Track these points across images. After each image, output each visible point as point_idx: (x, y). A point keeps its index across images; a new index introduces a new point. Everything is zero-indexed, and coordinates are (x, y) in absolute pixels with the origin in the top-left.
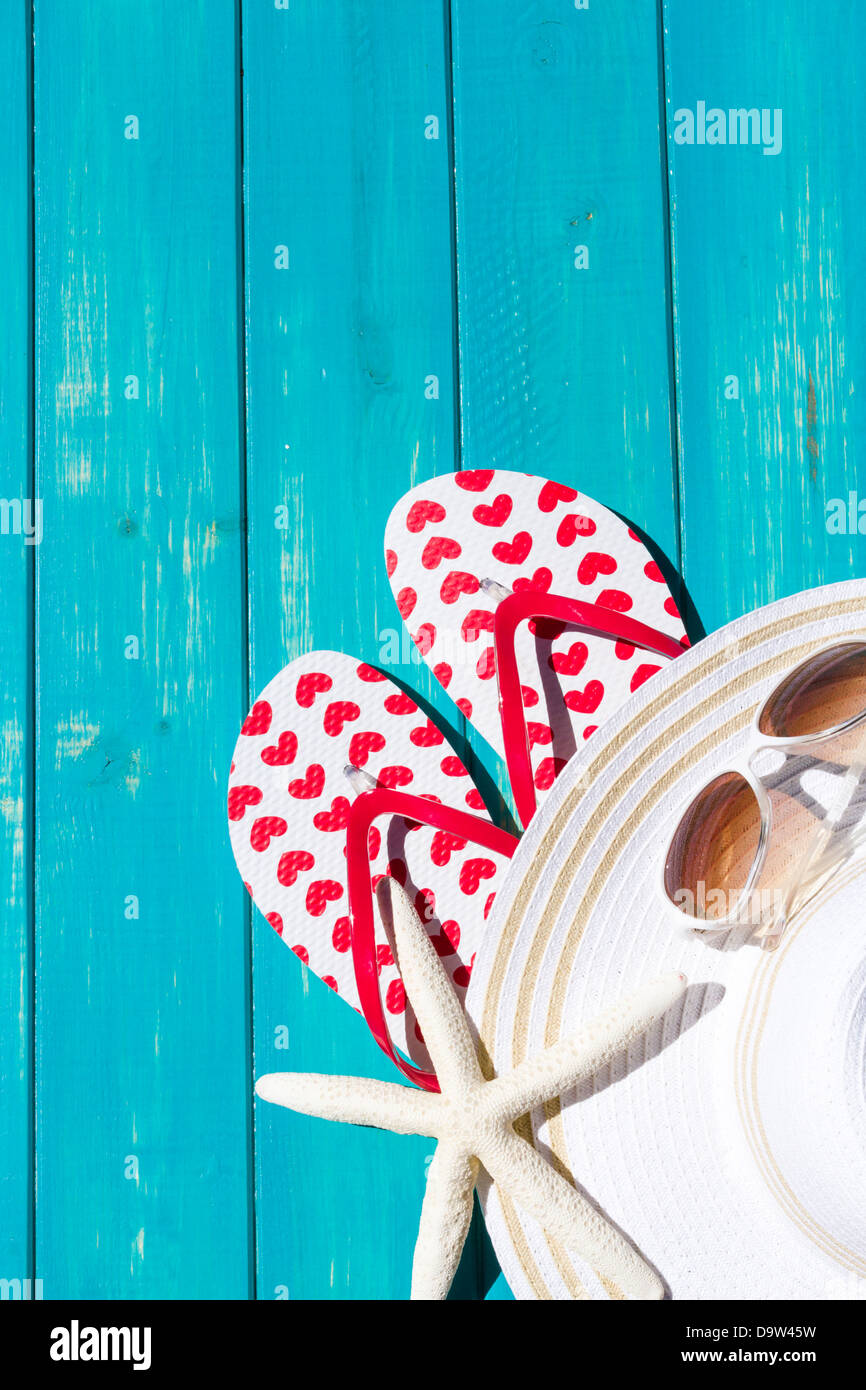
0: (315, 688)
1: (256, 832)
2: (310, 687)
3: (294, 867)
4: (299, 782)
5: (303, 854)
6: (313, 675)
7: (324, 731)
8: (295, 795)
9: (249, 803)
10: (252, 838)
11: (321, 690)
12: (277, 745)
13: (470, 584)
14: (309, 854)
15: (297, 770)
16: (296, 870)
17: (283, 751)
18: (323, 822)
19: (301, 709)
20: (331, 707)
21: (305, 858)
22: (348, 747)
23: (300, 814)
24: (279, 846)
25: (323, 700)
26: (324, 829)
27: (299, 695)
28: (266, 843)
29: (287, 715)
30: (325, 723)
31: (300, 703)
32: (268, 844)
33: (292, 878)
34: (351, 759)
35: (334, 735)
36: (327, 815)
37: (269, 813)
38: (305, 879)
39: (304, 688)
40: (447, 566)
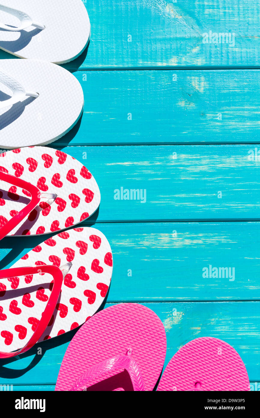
0: (88, 196)
1: (49, 157)
2: (89, 195)
3: (32, 164)
4: (59, 178)
5: (35, 169)
6: (92, 198)
7: (72, 193)
8: (55, 174)
9: (59, 159)
10: (47, 155)
11: (86, 198)
12: (75, 176)
13: (70, 258)
14: (34, 171)
15: (63, 179)
16: (31, 165)
17: (71, 177)
18: (42, 180)
19: (83, 189)
20: (79, 199)
21: (33, 169)
22: (63, 199)
23: (48, 174)
24: (41, 162)
25: (83, 197)
26: (40, 179)
27: (88, 190)
28: (44, 159)
29: (83, 183)
30: (75, 195)
31: (85, 189)
32: (43, 159)
33: (28, 162)
34: (59, 198)
35: (69, 196)
36: (44, 182)
37: (53, 164)
38: (26, 166)
39: (89, 193)
40: (77, 250)
